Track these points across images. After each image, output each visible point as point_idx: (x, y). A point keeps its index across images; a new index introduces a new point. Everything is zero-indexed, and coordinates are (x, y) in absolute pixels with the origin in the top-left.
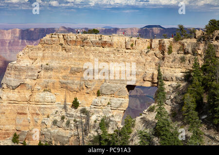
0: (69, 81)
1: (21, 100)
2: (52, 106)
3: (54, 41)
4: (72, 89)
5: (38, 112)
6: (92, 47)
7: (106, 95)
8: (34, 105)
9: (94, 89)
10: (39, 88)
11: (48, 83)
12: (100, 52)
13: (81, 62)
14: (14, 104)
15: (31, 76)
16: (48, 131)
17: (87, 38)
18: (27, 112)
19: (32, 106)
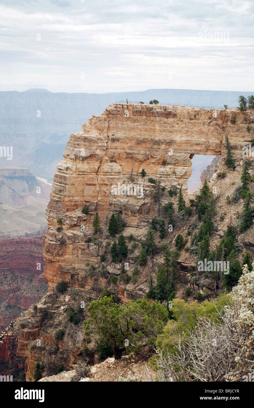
0: (135, 152)
1: (90, 171)
2: (119, 176)
3: (119, 111)
4: (137, 159)
5: (107, 183)
6: (157, 118)
7: (170, 164)
8: (102, 176)
9: (160, 159)
10: (107, 158)
11: (114, 153)
12: (165, 123)
13: (146, 132)
14: (83, 176)
15: (101, 146)
16: (118, 200)
17: (152, 108)
18: (96, 182)
19: (101, 176)
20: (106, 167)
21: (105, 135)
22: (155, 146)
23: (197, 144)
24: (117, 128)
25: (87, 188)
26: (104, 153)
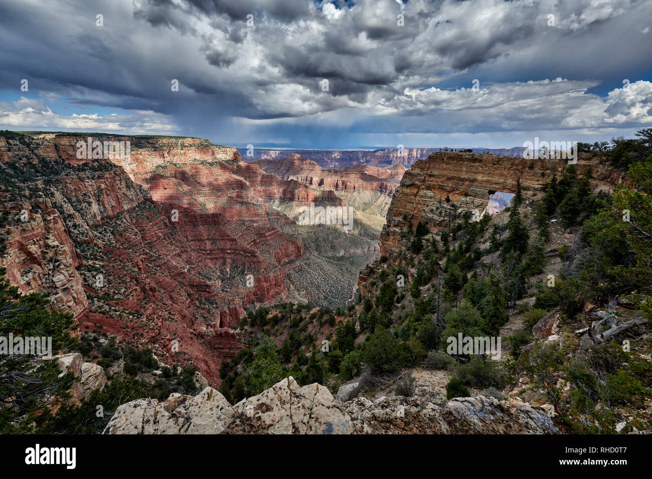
0: (445, 185)
1: (411, 194)
2: (431, 200)
3: (438, 157)
4: (446, 190)
5: (421, 203)
6: (465, 162)
7: (471, 196)
9: (463, 191)
10: (424, 187)
11: (430, 184)
12: (471, 166)
13: (455, 172)
14: (406, 196)
15: (420, 179)
16: (426, 215)
17: (462, 155)
18: (414, 201)
19: (418, 198)
20: (422, 193)
21: (425, 172)
22: (460, 182)
23: (496, 184)
24: (434, 168)
25: (408, 204)
26: (421, 183)
